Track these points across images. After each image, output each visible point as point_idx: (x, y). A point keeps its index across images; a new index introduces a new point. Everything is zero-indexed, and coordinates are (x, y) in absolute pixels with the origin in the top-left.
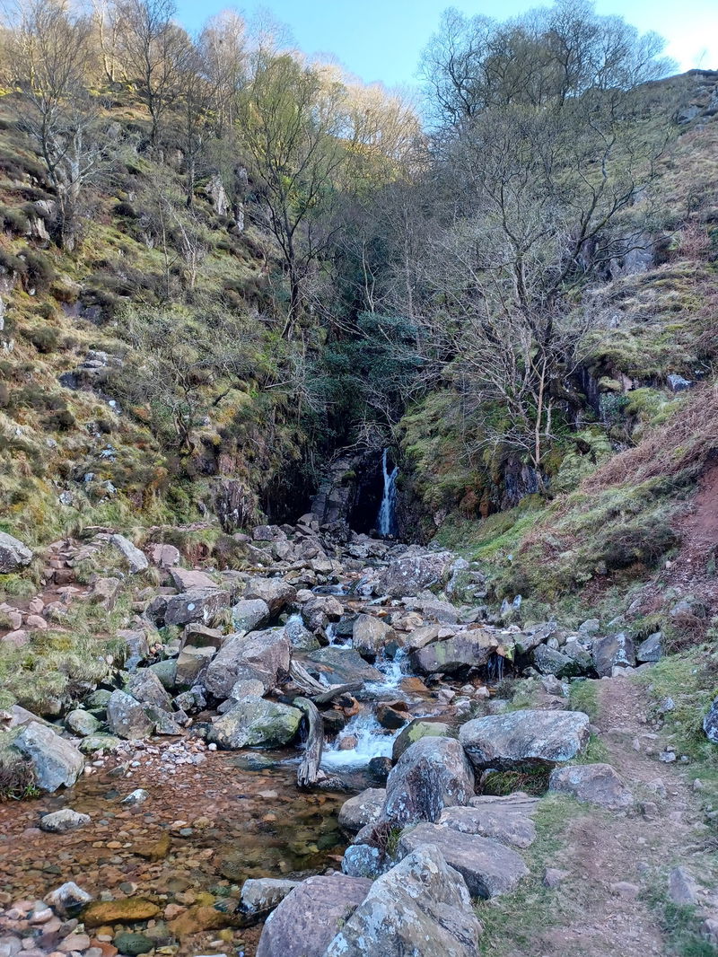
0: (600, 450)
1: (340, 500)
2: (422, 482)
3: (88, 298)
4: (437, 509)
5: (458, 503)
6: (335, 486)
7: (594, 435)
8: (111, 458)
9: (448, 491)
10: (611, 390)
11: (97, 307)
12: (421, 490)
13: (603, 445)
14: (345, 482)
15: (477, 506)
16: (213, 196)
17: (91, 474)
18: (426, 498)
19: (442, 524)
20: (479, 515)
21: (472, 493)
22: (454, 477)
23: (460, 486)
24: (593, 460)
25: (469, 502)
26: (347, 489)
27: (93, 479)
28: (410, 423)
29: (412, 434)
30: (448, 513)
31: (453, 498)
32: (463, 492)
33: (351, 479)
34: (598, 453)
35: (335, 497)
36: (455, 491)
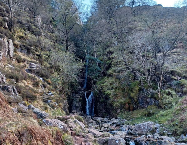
0: (174, 94)
1: (79, 106)
2: (112, 101)
3: (23, 47)
4: (118, 109)
5: (123, 107)
6: (77, 102)
7: (171, 90)
8: (52, 95)
9: (121, 104)
10: (175, 79)
11: (26, 50)
12: (112, 103)
13: (174, 93)
14: (80, 101)
15: (129, 108)
16: (38, 21)
17: (50, 100)
18: (115, 105)
19: (119, 113)
20: (130, 110)
21: (127, 105)
22: (122, 100)
23: (124, 102)
24: (172, 97)
25: (126, 107)
26: (80, 103)
27: (51, 102)
28: (104, 86)
29: (105, 89)
30: (121, 110)
31: (122, 106)
32: (125, 104)
33: (81, 100)
34: (173, 95)
35: (77, 105)
36: (123, 104)
